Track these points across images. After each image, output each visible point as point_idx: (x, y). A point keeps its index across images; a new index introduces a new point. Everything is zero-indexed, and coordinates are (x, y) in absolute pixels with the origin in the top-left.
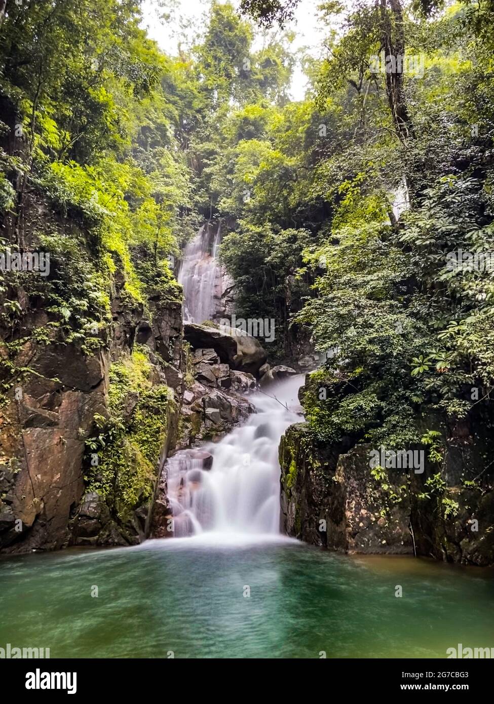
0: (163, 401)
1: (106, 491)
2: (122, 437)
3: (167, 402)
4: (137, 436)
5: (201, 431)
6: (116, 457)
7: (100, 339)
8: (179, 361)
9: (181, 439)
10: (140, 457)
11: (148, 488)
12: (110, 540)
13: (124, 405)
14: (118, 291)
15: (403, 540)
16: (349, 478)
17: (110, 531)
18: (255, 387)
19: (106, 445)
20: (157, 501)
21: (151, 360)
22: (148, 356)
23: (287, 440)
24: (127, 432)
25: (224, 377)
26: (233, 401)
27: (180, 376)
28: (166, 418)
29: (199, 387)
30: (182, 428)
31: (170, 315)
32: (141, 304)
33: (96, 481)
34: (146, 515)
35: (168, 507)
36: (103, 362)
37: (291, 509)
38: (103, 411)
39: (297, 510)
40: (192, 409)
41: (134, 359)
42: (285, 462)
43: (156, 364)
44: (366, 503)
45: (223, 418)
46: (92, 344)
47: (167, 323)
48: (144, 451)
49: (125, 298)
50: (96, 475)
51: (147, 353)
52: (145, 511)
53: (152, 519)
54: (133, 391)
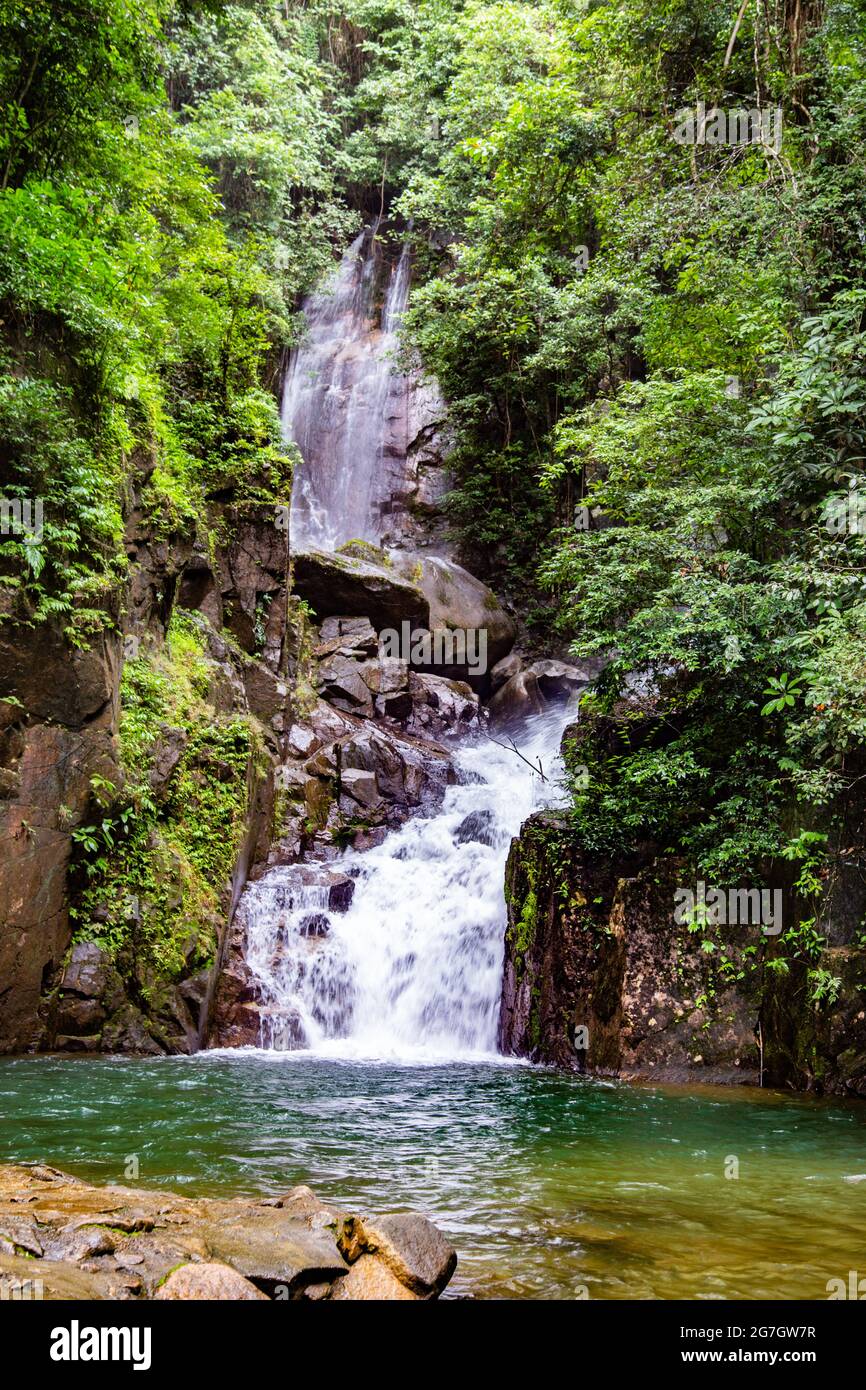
0: (239, 751)
1: (116, 941)
2: (149, 828)
3: (250, 754)
4: (181, 828)
5: (330, 823)
6: (136, 872)
7: (103, 613)
8: (278, 653)
9: (282, 841)
10: (188, 872)
11: (207, 940)
12: (126, 1044)
13: (152, 759)
14: (137, 491)
15: (739, 1056)
16: (634, 928)
17: (125, 1025)
18: (475, 720)
19: (116, 844)
20: (225, 971)
21: (213, 652)
22: (204, 641)
23: (521, 849)
24: (160, 818)
25: (394, 690)
26: (409, 752)
27: (282, 689)
28: (245, 788)
29: (329, 717)
30: (283, 813)
31: (258, 538)
32: (189, 521)
33: (95, 920)
34: (202, 994)
35: (249, 986)
36: (109, 663)
37: (523, 998)
38: (110, 771)
39: (533, 1001)
40: (309, 771)
41: (174, 650)
42: (516, 897)
43: (222, 660)
44: (667, 979)
45: (382, 793)
46: (87, 624)
47: (252, 557)
48: (197, 861)
49: (154, 508)
50: (95, 908)
51: (204, 633)
52: (201, 988)
53: (214, 1007)
54: (174, 727)
